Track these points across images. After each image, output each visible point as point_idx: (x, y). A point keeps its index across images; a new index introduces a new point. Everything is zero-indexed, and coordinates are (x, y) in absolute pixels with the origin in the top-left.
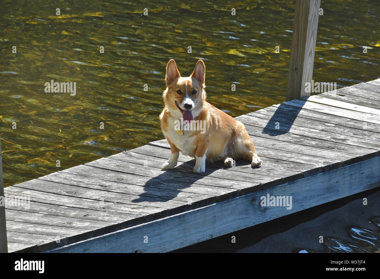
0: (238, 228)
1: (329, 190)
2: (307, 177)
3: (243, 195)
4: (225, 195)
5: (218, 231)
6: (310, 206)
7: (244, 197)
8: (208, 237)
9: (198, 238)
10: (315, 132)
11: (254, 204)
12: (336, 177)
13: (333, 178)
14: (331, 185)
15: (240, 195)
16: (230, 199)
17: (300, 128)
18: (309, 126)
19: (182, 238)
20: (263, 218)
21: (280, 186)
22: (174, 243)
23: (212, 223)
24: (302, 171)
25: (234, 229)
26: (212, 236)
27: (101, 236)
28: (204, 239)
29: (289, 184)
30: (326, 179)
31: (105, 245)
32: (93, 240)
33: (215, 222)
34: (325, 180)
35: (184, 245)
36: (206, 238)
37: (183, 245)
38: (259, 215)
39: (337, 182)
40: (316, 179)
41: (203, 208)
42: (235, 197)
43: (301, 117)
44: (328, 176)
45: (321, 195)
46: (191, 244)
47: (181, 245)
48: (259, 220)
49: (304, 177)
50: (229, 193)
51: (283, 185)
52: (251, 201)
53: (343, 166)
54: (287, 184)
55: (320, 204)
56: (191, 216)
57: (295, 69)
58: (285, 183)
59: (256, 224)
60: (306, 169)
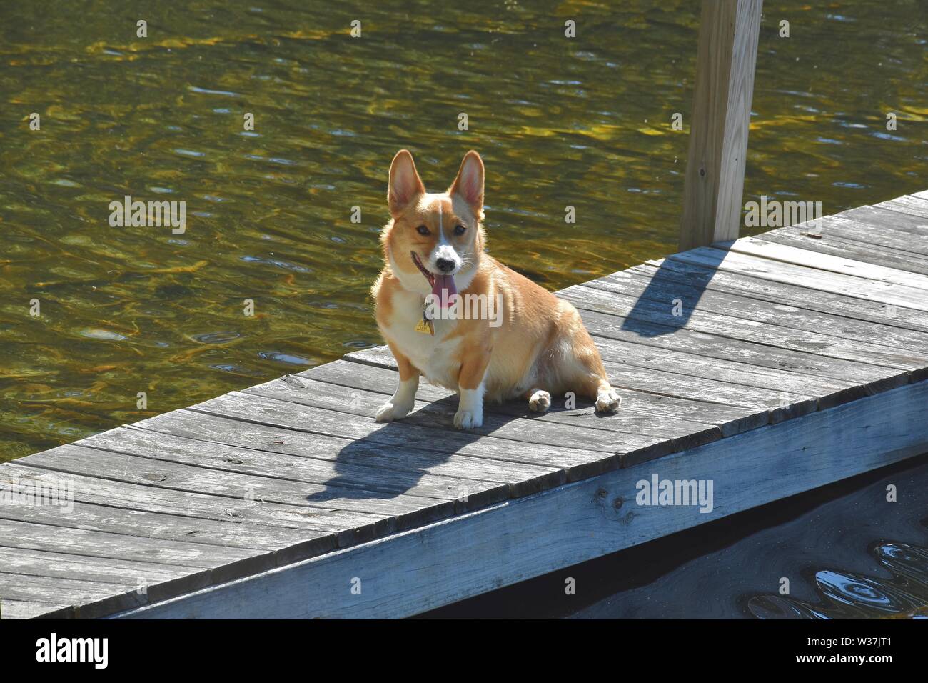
0: (563, 561)
1: (785, 467)
2: (730, 436)
3: (574, 482)
4: (531, 481)
5: (515, 570)
6: (739, 508)
7: (578, 485)
8: (491, 586)
9: (466, 587)
10: (750, 328)
11: (601, 502)
12: (801, 436)
13: (794, 438)
14: (790, 455)
15: (568, 482)
16: (542, 491)
17: (713, 317)
18: (736, 311)
19: (427, 587)
20: (625, 538)
21: (664, 458)
22: (406, 601)
23: (500, 551)
24: (718, 422)
25: (552, 564)
26: (500, 581)
27: (228, 584)
28: (481, 589)
29: (687, 454)
30: (777, 442)
31: (239, 606)
32: (208, 593)
33: (507, 548)
34: (776, 445)
35: (431, 605)
36: (484, 588)
37: (429, 604)
38: (615, 532)
39: (804, 449)
40: (753, 442)
41: (478, 515)
42: (555, 487)
43: (715, 289)
44: (782, 434)
45: (765, 481)
46: (449, 601)
47: (423, 603)
48: (613, 541)
49: (723, 438)
50: (541, 478)
51: (673, 456)
52: (595, 495)
53: (818, 410)
54: (682, 453)
55: (762, 504)
56: (449, 534)
57: (699, 172)
58: (677, 452)
59: (606, 553)
60: (727, 418)
